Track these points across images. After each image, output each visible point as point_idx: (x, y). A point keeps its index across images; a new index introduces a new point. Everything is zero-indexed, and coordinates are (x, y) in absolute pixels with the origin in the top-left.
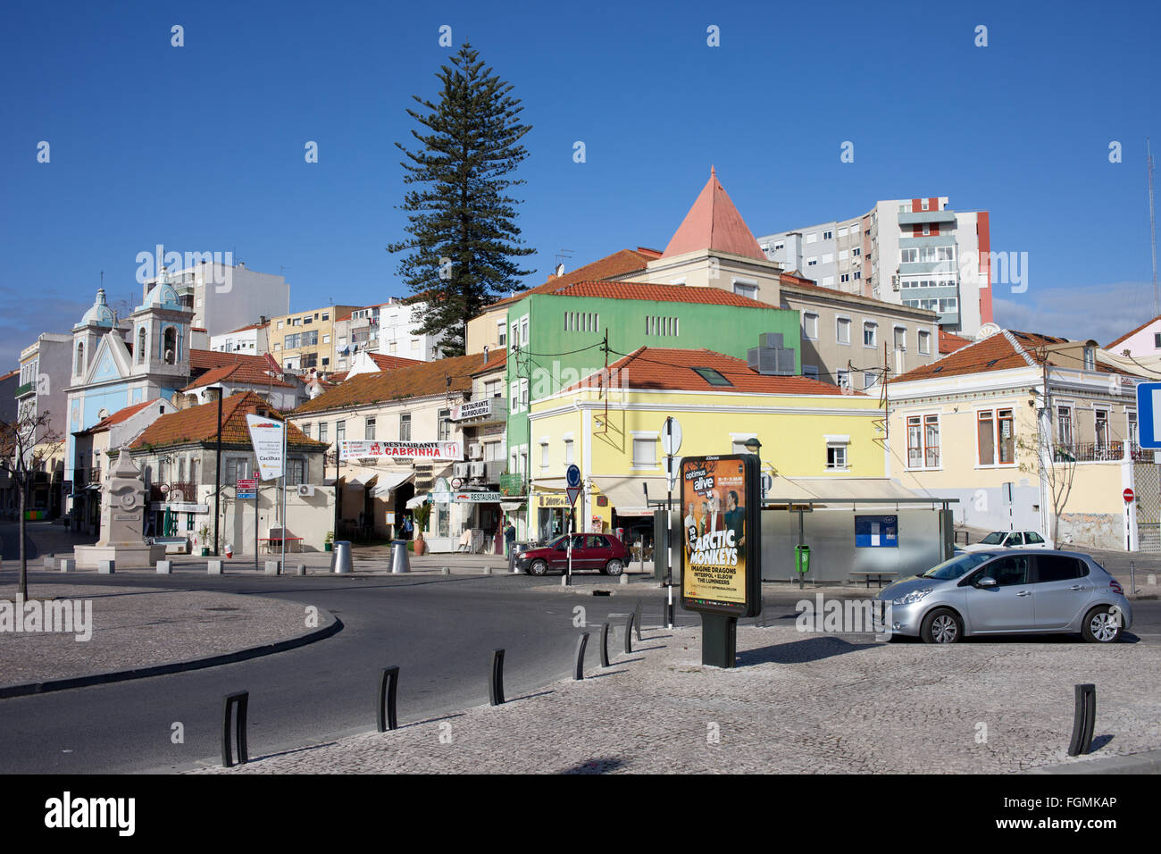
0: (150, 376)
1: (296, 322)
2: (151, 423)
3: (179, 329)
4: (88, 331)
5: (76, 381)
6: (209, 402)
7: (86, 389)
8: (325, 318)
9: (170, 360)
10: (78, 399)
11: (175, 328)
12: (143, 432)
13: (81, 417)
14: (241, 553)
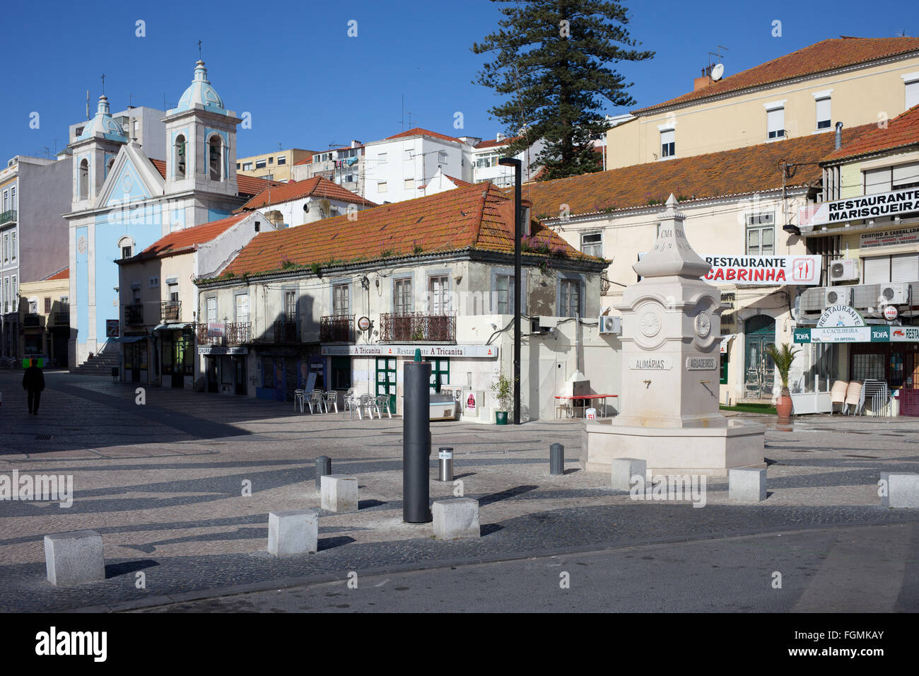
0: (197, 194)
1: (246, 167)
2: (246, 243)
3: (226, 138)
4: (94, 145)
5: (78, 205)
6: (319, 219)
7: (96, 214)
8: (282, 162)
9: (215, 177)
10: (86, 226)
11: (220, 135)
12: (237, 255)
13: (91, 248)
14: (537, 419)
